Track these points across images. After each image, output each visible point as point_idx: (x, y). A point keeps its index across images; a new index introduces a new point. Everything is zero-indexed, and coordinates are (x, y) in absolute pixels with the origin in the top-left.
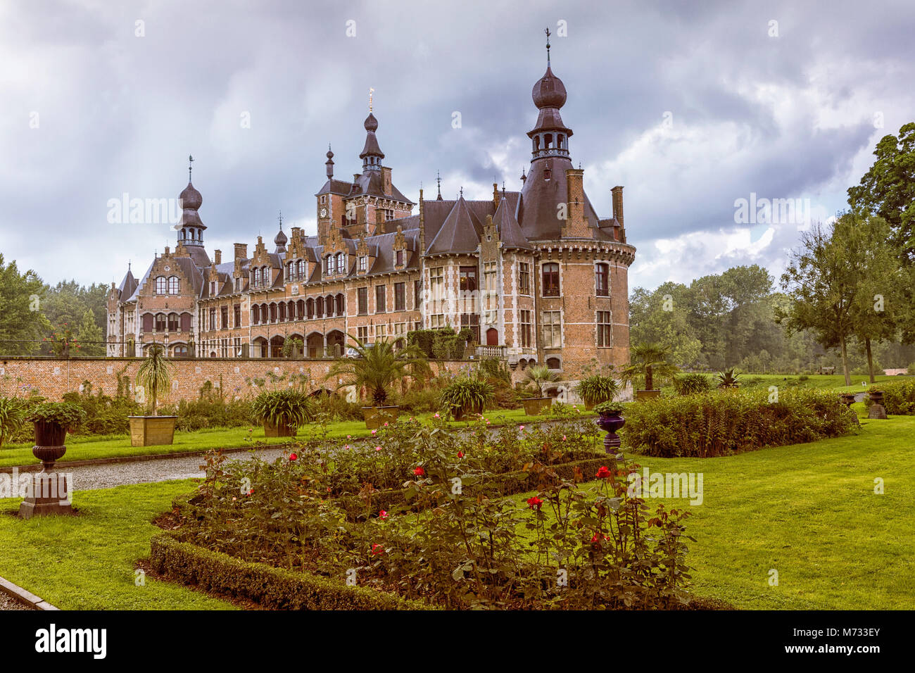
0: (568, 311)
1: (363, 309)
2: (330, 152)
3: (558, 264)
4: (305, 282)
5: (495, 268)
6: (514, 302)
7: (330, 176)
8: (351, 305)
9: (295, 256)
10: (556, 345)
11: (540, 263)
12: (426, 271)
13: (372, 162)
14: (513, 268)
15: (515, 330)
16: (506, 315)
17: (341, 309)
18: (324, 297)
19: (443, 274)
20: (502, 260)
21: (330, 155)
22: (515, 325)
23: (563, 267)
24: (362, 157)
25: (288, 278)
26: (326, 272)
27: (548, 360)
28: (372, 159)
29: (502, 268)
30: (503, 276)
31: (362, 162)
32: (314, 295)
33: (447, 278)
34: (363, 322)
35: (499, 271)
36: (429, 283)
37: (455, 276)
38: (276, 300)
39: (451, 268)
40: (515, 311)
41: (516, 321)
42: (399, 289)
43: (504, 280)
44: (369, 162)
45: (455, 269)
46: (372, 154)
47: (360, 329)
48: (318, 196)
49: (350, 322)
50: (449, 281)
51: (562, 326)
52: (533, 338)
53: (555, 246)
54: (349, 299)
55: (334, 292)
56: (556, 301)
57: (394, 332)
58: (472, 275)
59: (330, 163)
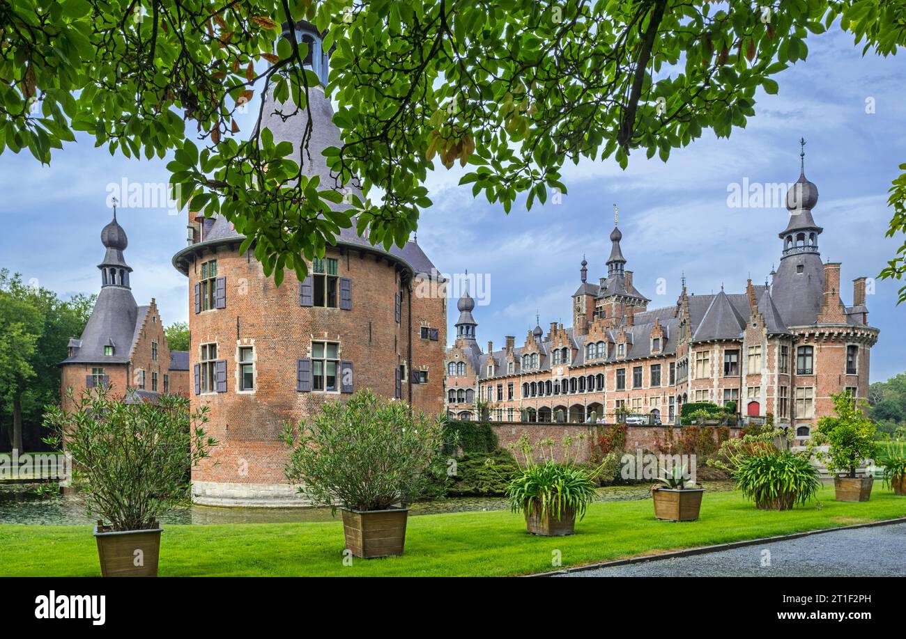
0: (820, 387)
1: (621, 384)
2: (584, 261)
3: (812, 347)
4: (569, 365)
5: (759, 351)
6: (776, 380)
7: (584, 281)
8: (611, 382)
9: (560, 344)
10: (807, 416)
11: (796, 347)
12: (693, 355)
13: (617, 267)
14: (776, 350)
15: (775, 403)
16: (768, 391)
17: (601, 386)
18: (586, 376)
19: (709, 356)
20: (767, 343)
21: (584, 264)
22: (776, 399)
23: (817, 349)
24: (608, 264)
25: (554, 363)
26: (588, 357)
27: (799, 429)
28: (617, 265)
29: (767, 350)
30: (767, 358)
31: (607, 268)
32: (577, 375)
33: (713, 359)
34: (621, 396)
35: (764, 354)
36: (695, 364)
37: (720, 358)
38: (544, 379)
39: (717, 351)
40: (776, 387)
41: (776, 395)
42: (655, 368)
43: (768, 361)
44: (614, 268)
45: (720, 351)
46: (617, 263)
47: (618, 401)
48: (574, 297)
49: (609, 397)
50: (715, 362)
51: (813, 400)
52: (788, 409)
53: (812, 332)
54: (608, 378)
55: (595, 372)
56: (809, 378)
57: (649, 404)
58: (734, 358)
59: (584, 271)
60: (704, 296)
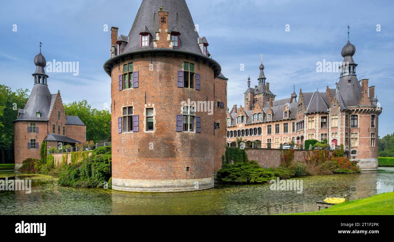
0: (361, 133)
1: (269, 132)
2: (249, 78)
3: (357, 116)
4: (245, 124)
5: (337, 117)
6: (344, 130)
7: (249, 87)
8: (264, 131)
9: (241, 114)
10: (356, 146)
11: (351, 115)
12: (306, 119)
13: (262, 81)
14: (344, 117)
15: (344, 140)
16: (341, 134)
17: (260, 133)
18: (253, 128)
19: (314, 119)
20: (340, 114)
21: (249, 79)
22: (344, 138)
23: (359, 116)
24: (258, 79)
25: (238, 122)
26: (254, 120)
27: (352, 151)
28: (262, 80)
29: (340, 117)
30: (340, 120)
31: (258, 81)
32: (249, 128)
33: (316, 120)
34: (269, 137)
35: (339, 118)
36: (308, 123)
37: (319, 120)
38: (233, 129)
39: (318, 117)
40: (344, 133)
41: (344, 137)
42: (286, 125)
43: (341, 121)
44: (261, 81)
45: (319, 117)
46: (262, 79)
47: (268, 140)
48: (245, 94)
49: (263, 138)
50: (317, 122)
51: (358, 139)
52: (348, 144)
53: (358, 109)
54: (263, 129)
55: (257, 127)
56: (356, 129)
57: (283, 141)
58: (325, 120)
59: (249, 82)
60: (309, 93)
